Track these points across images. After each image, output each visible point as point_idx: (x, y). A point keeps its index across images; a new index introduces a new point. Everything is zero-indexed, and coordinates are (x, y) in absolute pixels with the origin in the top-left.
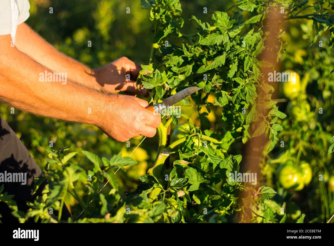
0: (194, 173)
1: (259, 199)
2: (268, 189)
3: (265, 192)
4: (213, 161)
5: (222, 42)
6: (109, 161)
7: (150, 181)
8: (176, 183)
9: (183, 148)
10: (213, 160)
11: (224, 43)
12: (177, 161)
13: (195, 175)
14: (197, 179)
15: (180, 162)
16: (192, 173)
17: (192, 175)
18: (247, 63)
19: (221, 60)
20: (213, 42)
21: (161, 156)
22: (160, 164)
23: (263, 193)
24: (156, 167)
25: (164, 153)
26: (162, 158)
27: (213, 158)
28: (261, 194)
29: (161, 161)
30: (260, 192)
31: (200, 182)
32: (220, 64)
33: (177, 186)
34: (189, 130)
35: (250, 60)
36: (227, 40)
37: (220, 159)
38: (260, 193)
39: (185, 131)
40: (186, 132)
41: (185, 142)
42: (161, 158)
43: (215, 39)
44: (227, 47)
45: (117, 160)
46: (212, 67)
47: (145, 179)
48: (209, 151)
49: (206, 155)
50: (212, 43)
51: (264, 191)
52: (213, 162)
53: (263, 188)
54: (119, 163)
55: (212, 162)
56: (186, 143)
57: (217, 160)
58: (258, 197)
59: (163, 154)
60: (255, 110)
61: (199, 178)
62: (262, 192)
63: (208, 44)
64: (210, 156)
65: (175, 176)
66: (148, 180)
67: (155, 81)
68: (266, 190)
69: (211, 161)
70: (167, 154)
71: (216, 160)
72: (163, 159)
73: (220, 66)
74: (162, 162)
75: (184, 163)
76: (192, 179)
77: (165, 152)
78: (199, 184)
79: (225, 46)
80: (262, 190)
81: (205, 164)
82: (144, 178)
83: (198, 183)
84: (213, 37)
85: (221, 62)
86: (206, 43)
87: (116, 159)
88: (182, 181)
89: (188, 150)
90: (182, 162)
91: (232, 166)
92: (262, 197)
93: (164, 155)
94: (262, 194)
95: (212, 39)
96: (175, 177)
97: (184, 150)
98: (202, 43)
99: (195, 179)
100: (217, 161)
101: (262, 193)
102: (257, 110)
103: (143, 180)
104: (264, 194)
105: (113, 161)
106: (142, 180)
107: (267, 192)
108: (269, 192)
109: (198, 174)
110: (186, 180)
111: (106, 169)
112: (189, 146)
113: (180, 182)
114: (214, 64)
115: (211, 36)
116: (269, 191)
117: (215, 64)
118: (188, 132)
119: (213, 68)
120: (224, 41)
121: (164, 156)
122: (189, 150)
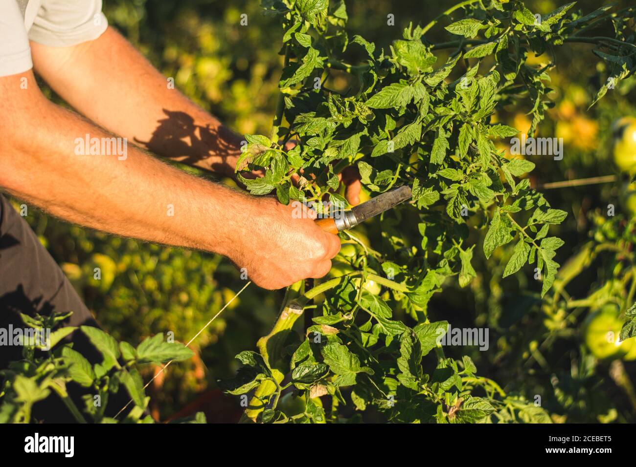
0: (343, 354)
1: (457, 420)
2: (478, 402)
3: (470, 408)
4: (388, 330)
5: (413, 100)
6: (134, 350)
7: (257, 365)
8: (303, 374)
9: (332, 299)
10: (388, 328)
11: (415, 102)
12: (315, 328)
13: (346, 357)
14: (349, 365)
15: (322, 328)
16: (338, 354)
17: (338, 358)
18: (465, 140)
19: (413, 132)
20: (393, 101)
21: (286, 314)
22: (282, 330)
23: (467, 408)
24: (274, 336)
25: (292, 308)
26: (288, 318)
27: (387, 325)
28: (462, 411)
29: (285, 324)
30: (461, 407)
31: (357, 371)
32: (412, 139)
33: (305, 379)
34: (355, 258)
35: (470, 132)
36: (423, 95)
37: (401, 328)
38: (461, 409)
39: (346, 262)
40: (349, 263)
41: (339, 287)
42: (286, 318)
43: (398, 95)
44: (421, 107)
45: (152, 347)
46: (395, 147)
47: (249, 360)
48: (381, 310)
49: (373, 317)
50: (391, 104)
51: (470, 404)
52: (389, 333)
53: (467, 399)
54: (155, 353)
55: (385, 331)
56: (338, 291)
57: (395, 329)
58: (457, 417)
59: (290, 310)
60: (499, 220)
61: (353, 363)
62: (464, 406)
63: (383, 104)
64: (382, 320)
65: (308, 356)
66: (254, 362)
67: (272, 177)
68: (473, 403)
69: (383, 330)
70: (298, 309)
71: (393, 328)
72: (291, 319)
73: (411, 143)
74: (287, 326)
75: (329, 330)
76: (339, 364)
77: (295, 306)
78: (355, 375)
79: (418, 106)
80: (465, 404)
81: (370, 336)
82: (246, 356)
83: (352, 372)
84: (394, 91)
85: (412, 136)
86: (380, 103)
87: (149, 346)
88: (316, 371)
89: (343, 302)
90: (326, 328)
91: (410, 350)
92: (463, 418)
93: (292, 313)
94: (464, 411)
95: (390, 94)
96: (309, 358)
97: (334, 302)
98: (372, 104)
99: (345, 365)
100: (396, 331)
101: (465, 409)
102: (504, 221)
103: (245, 360)
104: (469, 411)
105: (143, 349)
106: (243, 360)
107: (475, 407)
108: (479, 408)
109: (351, 357)
110: (324, 368)
111: (130, 364)
112: (345, 295)
113: (313, 372)
114: (399, 140)
115: (389, 89)
116: (479, 406)
117: (401, 141)
118: (352, 263)
119: (398, 148)
120: (415, 96)
121: (293, 315)
122: (345, 303)
